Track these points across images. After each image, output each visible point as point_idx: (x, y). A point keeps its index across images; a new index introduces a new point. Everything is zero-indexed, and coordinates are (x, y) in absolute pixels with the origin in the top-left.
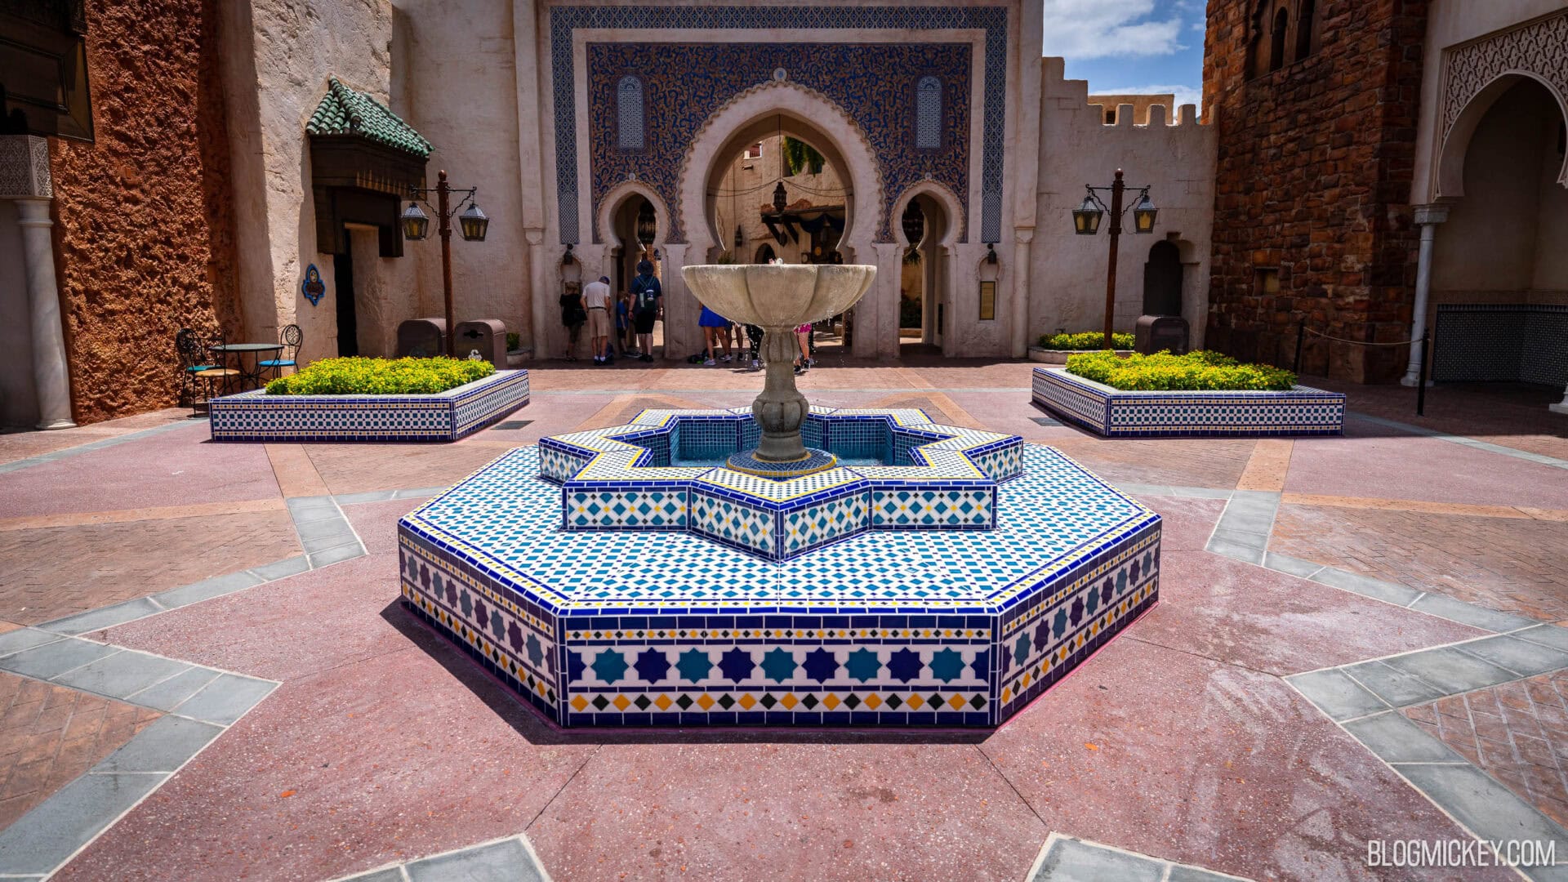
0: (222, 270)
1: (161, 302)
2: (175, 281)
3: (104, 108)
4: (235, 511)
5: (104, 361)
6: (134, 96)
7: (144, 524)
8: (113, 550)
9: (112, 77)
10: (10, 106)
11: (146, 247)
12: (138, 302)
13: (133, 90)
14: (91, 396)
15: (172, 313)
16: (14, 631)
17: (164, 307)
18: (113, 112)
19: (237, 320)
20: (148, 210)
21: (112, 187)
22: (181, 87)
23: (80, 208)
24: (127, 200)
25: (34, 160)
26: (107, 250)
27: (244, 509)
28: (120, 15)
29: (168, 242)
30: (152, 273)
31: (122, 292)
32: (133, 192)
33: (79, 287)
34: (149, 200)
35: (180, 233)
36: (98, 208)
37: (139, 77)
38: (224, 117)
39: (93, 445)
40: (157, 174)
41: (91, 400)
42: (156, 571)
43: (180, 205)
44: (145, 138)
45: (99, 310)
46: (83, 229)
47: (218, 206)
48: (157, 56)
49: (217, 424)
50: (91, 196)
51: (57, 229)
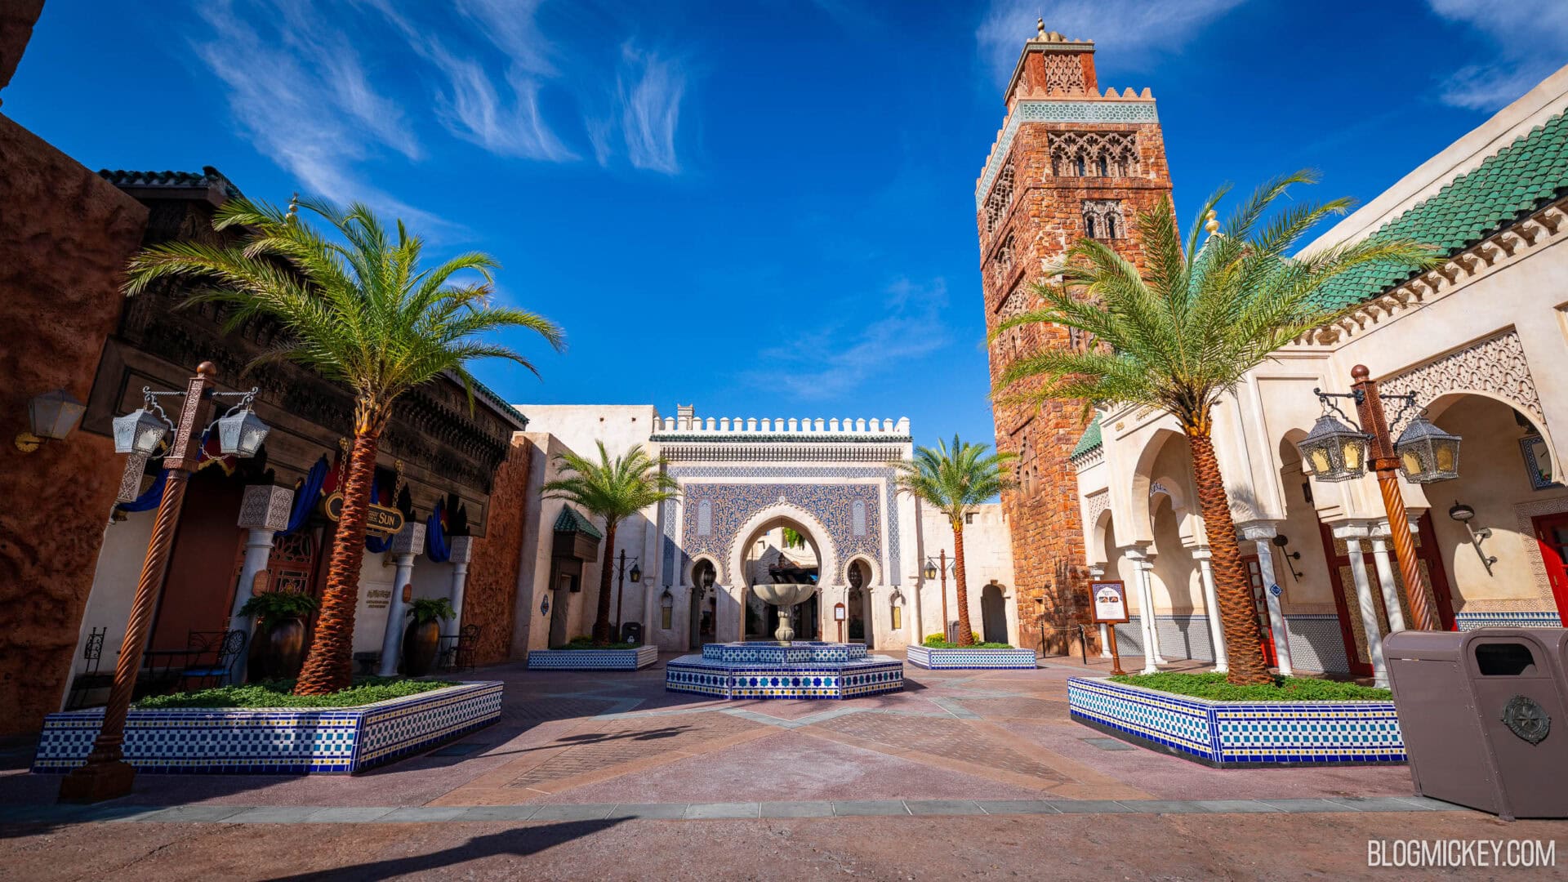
0: (510, 596)
1: (490, 610)
6: (499, 518)
9: (495, 510)
10: (467, 525)
11: (491, 584)
12: (484, 609)
17: (491, 613)
18: (492, 525)
19: (512, 622)
20: (494, 567)
21: (486, 557)
23: (476, 566)
24: (489, 563)
25: (468, 546)
26: (480, 585)
28: (502, 485)
30: (490, 596)
31: (480, 604)
34: (496, 563)
36: (481, 566)
38: (523, 525)
40: (500, 551)
43: (504, 565)
44: (499, 535)
45: (472, 613)
46: (475, 576)
50: (480, 561)
51: (468, 577)
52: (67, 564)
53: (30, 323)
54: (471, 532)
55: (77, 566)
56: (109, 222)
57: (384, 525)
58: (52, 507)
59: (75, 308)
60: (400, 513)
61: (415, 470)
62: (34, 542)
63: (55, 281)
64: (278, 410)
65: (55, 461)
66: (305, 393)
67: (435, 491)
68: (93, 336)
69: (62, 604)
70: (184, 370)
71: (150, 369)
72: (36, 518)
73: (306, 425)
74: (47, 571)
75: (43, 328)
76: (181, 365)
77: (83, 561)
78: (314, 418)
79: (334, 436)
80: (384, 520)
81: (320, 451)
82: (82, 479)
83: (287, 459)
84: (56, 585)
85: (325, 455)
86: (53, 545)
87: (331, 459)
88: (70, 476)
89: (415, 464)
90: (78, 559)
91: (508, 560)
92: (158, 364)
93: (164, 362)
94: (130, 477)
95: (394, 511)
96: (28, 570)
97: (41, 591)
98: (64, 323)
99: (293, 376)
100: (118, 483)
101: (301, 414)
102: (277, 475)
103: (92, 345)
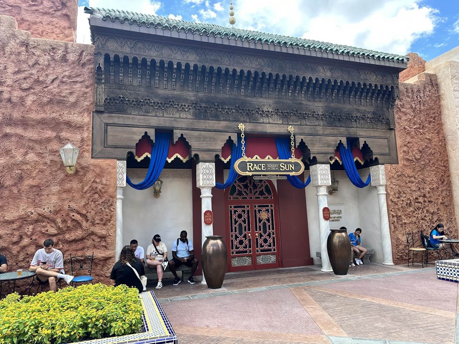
0: (446, 206)
1: (422, 219)
2: (427, 211)
3: (401, 151)
4: (433, 313)
5: (402, 241)
6: (411, 145)
7: (398, 309)
8: (385, 317)
9: (404, 140)
10: (374, 157)
11: (416, 198)
12: (414, 219)
13: (411, 142)
14: (398, 254)
15: (427, 224)
16: (346, 337)
17: (424, 221)
18: (404, 152)
19: (454, 227)
20: (417, 185)
21: (404, 178)
22: (428, 137)
23: (394, 187)
24: (409, 182)
25: (381, 172)
26: (403, 201)
27: (437, 314)
28: (406, 118)
29: (424, 196)
30: (419, 208)
31: (408, 216)
32: (412, 179)
33: (394, 214)
34: (417, 181)
35: (429, 192)
36: (400, 186)
37: (412, 137)
38: (445, 145)
39: (396, 273)
40: (420, 171)
41: (399, 255)
42: (394, 331)
43: (429, 181)
44: (415, 159)
45: (401, 223)
46: (395, 194)
47: (444, 180)
48: (419, 128)
49: (439, 272)
50: (398, 182)
51: (387, 195)
52: (102, 220)
53: (60, 118)
54: (380, 161)
55: (107, 220)
56: (79, 60)
57: (285, 171)
58: (88, 195)
59: (74, 105)
60: (299, 161)
61: (307, 129)
62: (84, 212)
63: (64, 97)
64: (191, 120)
65: (84, 175)
66: (203, 105)
67: (331, 139)
68: (86, 115)
69: (103, 238)
70: (132, 116)
71: (116, 121)
72: (83, 201)
73: (212, 124)
74: (93, 224)
75: (64, 118)
76: (131, 114)
77: (108, 217)
78: (216, 118)
79: (233, 124)
80: (285, 168)
81: (225, 137)
82: (98, 180)
83: (205, 146)
84: (99, 230)
85: (230, 137)
86: (93, 212)
87: (234, 138)
88: (93, 180)
89: (306, 125)
90: (106, 217)
91: (432, 178)
92: (119, 117)
93: (122, 115)
94: (120, 175)
95: (293, 159)
96: (84, 224)
97: (93, 233)
98: (73, 113)
99: (193, 98)
100: (116, 179)
101: (206, 118)
102: (200, 156)
103: (87, 119)
